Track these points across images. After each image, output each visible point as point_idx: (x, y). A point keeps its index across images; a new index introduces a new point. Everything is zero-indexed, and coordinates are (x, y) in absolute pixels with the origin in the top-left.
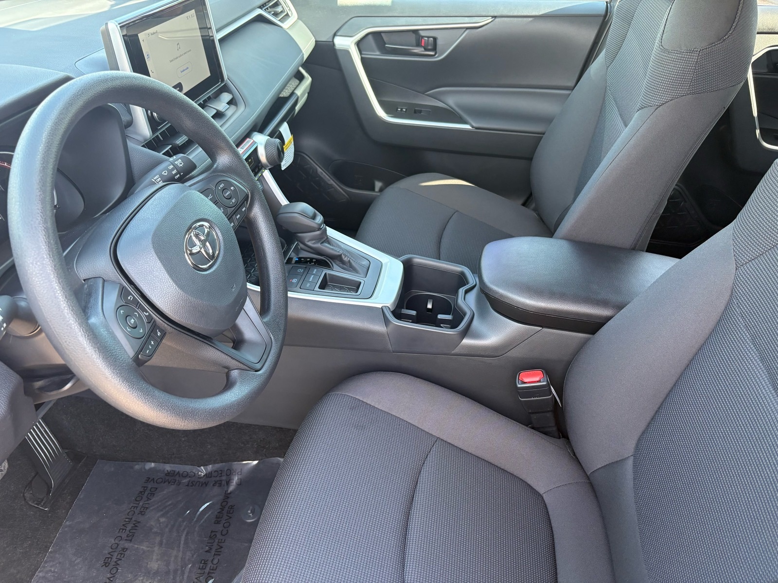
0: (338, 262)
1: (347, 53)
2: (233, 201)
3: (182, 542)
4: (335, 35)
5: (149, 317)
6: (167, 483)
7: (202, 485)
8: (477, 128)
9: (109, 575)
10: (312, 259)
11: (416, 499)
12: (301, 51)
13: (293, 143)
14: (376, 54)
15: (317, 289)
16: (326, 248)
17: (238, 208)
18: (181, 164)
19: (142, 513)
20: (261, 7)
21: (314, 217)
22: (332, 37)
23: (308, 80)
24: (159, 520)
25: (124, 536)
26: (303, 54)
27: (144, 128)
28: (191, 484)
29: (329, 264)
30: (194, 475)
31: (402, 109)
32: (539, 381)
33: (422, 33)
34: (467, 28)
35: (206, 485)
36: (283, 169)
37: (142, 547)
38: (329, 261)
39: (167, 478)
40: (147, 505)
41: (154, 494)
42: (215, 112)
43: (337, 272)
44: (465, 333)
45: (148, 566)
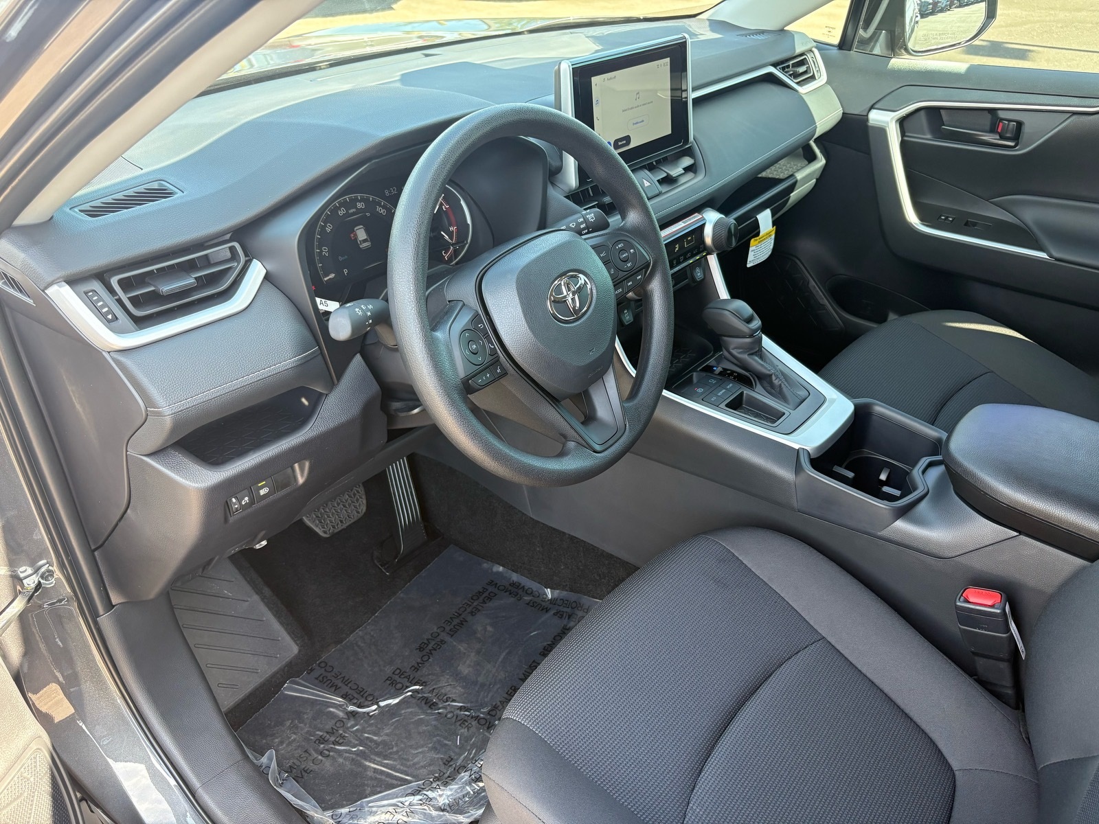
0: (766, 384)
1: (882, 132)
2: (629, 265)
3: (500, 660)
4: (872, 107)
5: (493, 353)
6: (508, 593)
7: (542, 610)
8: (1057, 259)
9: (419, 660)
10: (733, 372)
11: (760, 691)
12: (814, 123)
13: (773, 237)
14: (925, 138)
15: (723, 406)
16: (755, 363)
17: (632, 274)
18: (592, 218)
19: (472, 613)
20: (775, 65)
21: (749, 320)
22: (867, 110)
23: (821, 162)
24: (486, 628)
25: (448, 628)
26: (816, 127)
27: (571, 177)
28: (532, 604)
29: (752, 383)
30: (538, 596)
31: (947, 218)
32: (992, 606)
33: (1002, 115)
34: (1074, 113)
35: (547, 611)
36: (748, 266)
37: (460, 647)
38: (754, 378)
39: (510, 588)
40: (480, 608)
41: (491, 599)
42: (665, 175)
43: (760, 395)
44: (903, 513)
45: (459, 668)
